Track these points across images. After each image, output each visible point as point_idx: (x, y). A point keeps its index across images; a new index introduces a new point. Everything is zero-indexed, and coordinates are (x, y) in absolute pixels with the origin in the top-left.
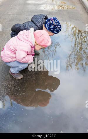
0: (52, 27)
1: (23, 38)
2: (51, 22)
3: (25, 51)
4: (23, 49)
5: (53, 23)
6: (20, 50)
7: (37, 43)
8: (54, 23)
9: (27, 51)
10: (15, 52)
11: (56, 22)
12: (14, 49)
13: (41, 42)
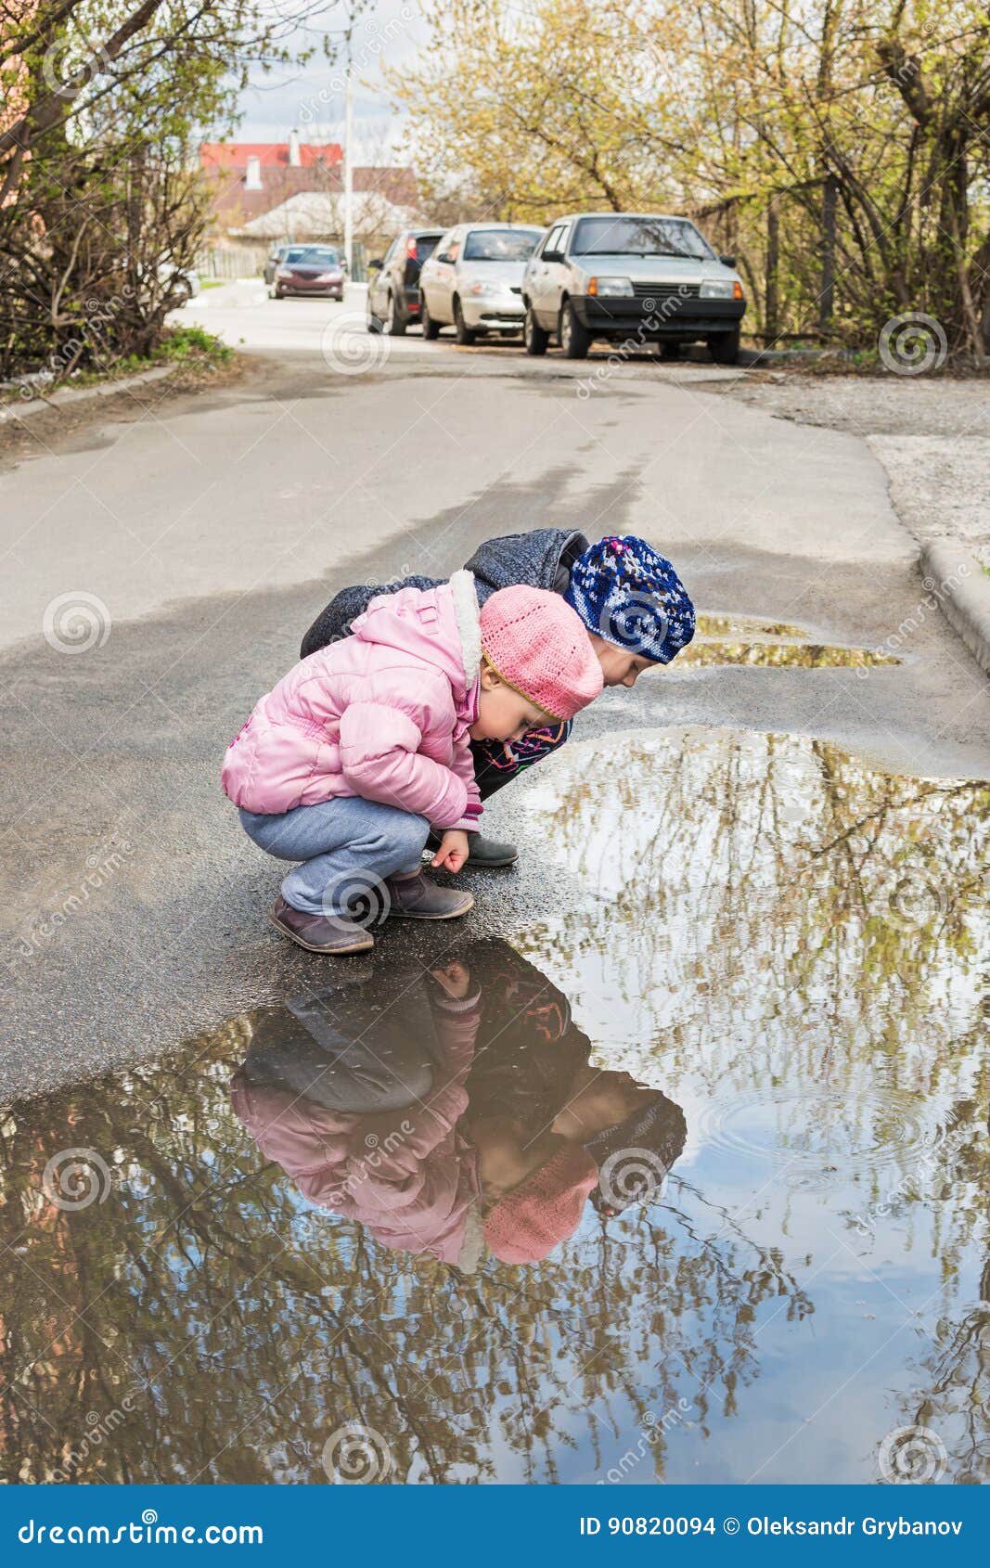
0: (618, 597)
1: (399, 626)
2: (610, 562)
3: (410, 709)
4: (398, 694)
5: (629, 568)
6: (375, 700)
7: (495, 664)
8: (633, 565)
9: (427, 709)
10: (333, 725)
11: (646, 565)
12: (328, 703)
13: (526, 659)
